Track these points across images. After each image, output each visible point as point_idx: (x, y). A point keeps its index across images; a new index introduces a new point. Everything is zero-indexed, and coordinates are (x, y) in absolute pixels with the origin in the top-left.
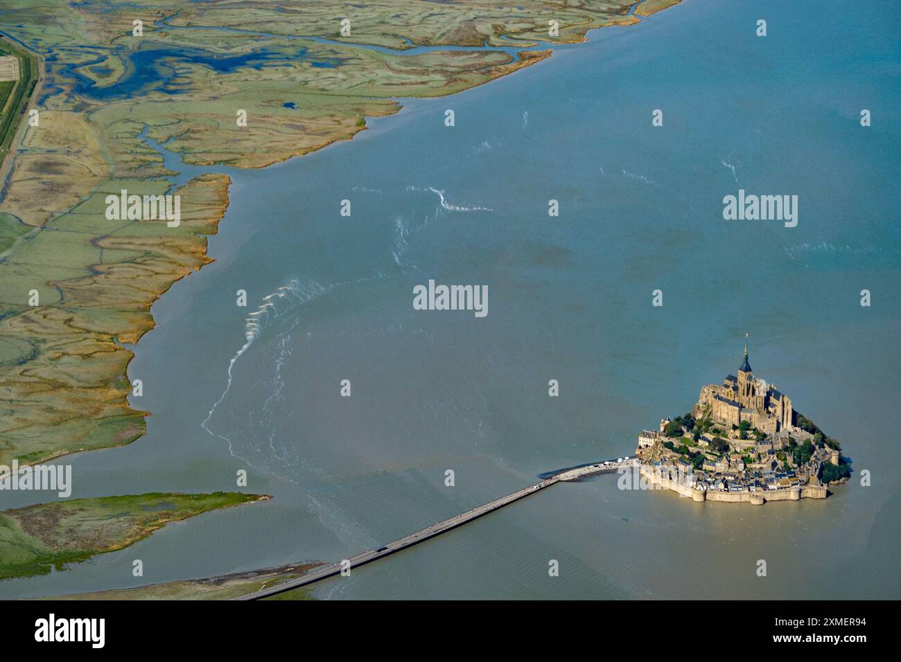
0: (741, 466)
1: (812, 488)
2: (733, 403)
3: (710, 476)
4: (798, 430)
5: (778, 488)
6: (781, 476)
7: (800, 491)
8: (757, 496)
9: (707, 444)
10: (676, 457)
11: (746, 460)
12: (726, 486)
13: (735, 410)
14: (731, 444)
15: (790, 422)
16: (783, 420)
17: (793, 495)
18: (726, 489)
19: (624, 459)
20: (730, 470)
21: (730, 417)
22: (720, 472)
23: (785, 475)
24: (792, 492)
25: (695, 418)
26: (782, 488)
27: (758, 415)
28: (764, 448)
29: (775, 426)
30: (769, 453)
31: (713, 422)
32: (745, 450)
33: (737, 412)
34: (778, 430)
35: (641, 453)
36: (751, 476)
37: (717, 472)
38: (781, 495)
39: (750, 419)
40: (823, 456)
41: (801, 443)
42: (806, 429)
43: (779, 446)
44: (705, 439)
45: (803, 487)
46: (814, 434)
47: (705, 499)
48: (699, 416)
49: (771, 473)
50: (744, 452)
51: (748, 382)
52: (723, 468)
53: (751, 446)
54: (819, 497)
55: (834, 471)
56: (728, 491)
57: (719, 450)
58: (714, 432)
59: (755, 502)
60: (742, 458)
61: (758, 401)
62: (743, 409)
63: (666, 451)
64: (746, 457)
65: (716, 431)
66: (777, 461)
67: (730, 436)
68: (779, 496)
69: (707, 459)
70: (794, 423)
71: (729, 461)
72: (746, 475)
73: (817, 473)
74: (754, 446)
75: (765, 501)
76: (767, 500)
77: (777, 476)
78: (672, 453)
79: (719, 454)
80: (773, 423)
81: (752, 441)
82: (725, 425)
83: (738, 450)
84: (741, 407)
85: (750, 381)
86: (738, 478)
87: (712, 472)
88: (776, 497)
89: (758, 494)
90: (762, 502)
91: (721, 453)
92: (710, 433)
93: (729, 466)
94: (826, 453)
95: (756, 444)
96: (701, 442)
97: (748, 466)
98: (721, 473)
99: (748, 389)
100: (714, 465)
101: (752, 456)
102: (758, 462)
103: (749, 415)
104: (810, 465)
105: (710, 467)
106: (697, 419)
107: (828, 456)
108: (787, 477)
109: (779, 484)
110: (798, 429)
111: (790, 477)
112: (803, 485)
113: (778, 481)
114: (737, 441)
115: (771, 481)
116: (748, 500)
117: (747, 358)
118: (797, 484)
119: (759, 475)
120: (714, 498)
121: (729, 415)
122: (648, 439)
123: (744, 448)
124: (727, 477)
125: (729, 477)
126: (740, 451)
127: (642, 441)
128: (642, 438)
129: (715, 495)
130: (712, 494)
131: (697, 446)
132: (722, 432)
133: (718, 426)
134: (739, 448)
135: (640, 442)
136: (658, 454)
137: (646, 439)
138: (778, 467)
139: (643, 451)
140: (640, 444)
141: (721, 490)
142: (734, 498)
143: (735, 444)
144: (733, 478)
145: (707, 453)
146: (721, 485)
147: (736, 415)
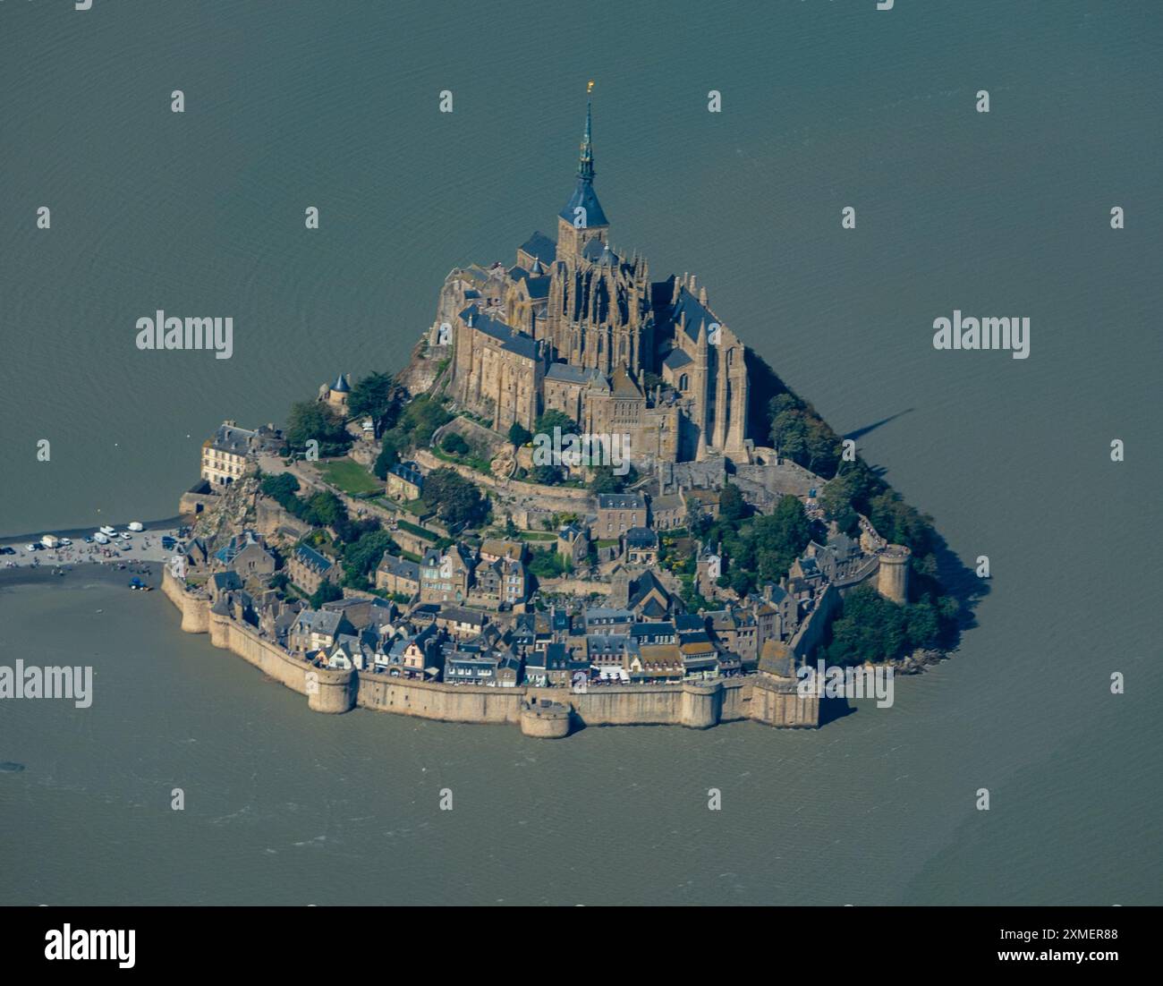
0: (514, 586)
1: (766, 685)
2: (520, 343)
3: (395, 613)
4: (766, 459)
5: (635, 680)
6: (654, 632)
7: (719, 695)
8: (547, 704)
9: (413, 492)
10: (294, 533)
11: (535, 564)
12: (435, 657)
13: (521, 371)
14: (498, 497)
15: (737, 430)
16: (710, 417)
17: (689, 710)
18: (434, 671)
19: (121, 528)
20: (473, 600)
21: (506, 395)
22: (435, 601)
23: (667, 631)
24: (686, 698)
25: (405, 391)
26: (648, 680)
27: (606, 395)
28: (613, 522)
29: (672, 437)
30: (630, 543)
31: (451, 408)
32: (546, 523)
33: (529, 378)
34: (685, 453)
35: (200, 508)
36: (541, 627)
37: (424, 600)
38: (648, 706)
39: (580, 407)
40: (839, 563)
41: (769, 510)
42: (802, 459)
43: (675, 515)
44: (409, 473)
45: (728, 682)
46: (828, 477)
47: (353, 705)
48: (422, 383)
49: (620, 620)
50: (541, 530)
51: (586, 265)
52: (448, 587)
53: (569, 509)
54: (789, 720)
55: (879, 623)
56: (440, 678)
57: (450, 518)
58: (450, 451)
59: (535, 726)
60: (527, 556)
61: (617, 339)
62: (555, 367)
63: (265, 511)
64: (542, 553)
65: (457, 445)
66: (657, 571)
67: (500, 466)
68: (634, 707)
69: (395, 549)
70: (758, 431)
71: (473, 566)
72: (526, 621)
73: (803, 628)
74: (580, 509)
75: (575, 724)
76: (587, 718)
77: (639, 631)
78: (285, 520)
79: (443, 534)
80: (663, 429)
81: (577, 493)
82: (489, 425)
83: (521, 522)
84: (548, 359)
85: (594, 261)
86: (493, 630)
87: (402, 599)
88: (623, 711)
89: (553, 695)
90: (561, 728)
91: (453, 531)
92: (434, 452)
93: (472, 582)
94: (856, 553)
95: (591, 503)
96: (395, 484)
97: (545, 585)
98: (437, 608)
99: (582, 295)
100: (415, 576)
101: (565, 548)
102: (584, 573)
103: (574, 392)
104: (777, 597)
105: (402, 581)
106: (413, 391)
107: (862, 566)
108: (674, 639)
109: (636, 662)
110: (766, 453)
111: (684, 640)
112: (732, 671)
113: (635, 651)
114: (523, 489)
115: (614, 651)
116: (512, 719)
117: (589, 172)
118: (710, 668)
119: (571, 624)
120: (384, 703)
121: (505, 386)
122: (235, 457)
123: (543, 517)
124: (455, 623)
125: (463, 624)
126: (529, 525)
127: (212, 463)
128: (212, 452)
129: (389, 692)
130: (381, 687)
131: (381, 500)
132: (476, 449)
133: (465, 426)
134: (524, 517)
135: (205, 469)
136: (238, 519)
137: (227, 455)
138: (653, 599)
139: (207, 502)
140: (207, 474)
141: (412, 674)
142: (459, 706)
143: (514, 499)
144: (477, 628)
145: (403, 525)
146: (413, 653)
147: (527, 390)
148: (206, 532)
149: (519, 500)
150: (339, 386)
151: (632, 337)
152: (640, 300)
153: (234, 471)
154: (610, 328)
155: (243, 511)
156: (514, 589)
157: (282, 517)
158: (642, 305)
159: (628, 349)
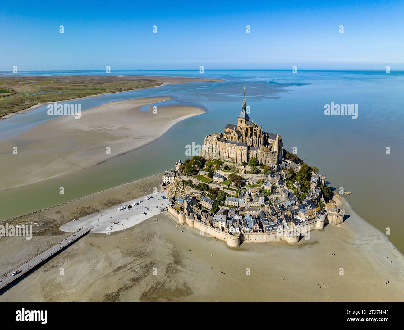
2: (241, 144)
3: (236, 212)
4: (288, 162)
6: (304, 206)
9: (221, 180)
10: (197, 193)
13: (243, 150)
14: (245, 178)
17: (319, 225)
18: (261, 229)
20: (252, 204)
21: (238, 156)
22: (242, 206)
23: (306, 206)
24: (318, 222)
25: (204, 159)
26: (309, 220)
27: (264, 152)
28: (273, 180)
29: (276, 160)
31: (222, 161)
32: (258, 183)
33: (245, 151)
36: (277, 210)
37: (240, 207)
39: (257, 156)
49: (292, 204)
50: (258, 185)
51: (248, 126)
52: (245, 203)
53: (261, 178)
57: (236, 185)
58: (227, 170)
60: (260, 192)
62: (250, 148)
63: (187, 189)
65: (228, 168)
66: (288, 190)
67: (242, 171)
69: (228, 195)
71: (250, 196)
74: (264, 178)
79: (236, 189)
81: (262, 175)
82: (234, 163)
87: (235, 207)
91: (239, 188)
93: (251, 200)
95: (266, 176)
96: (216, 178)
100: (236, 201)
101: (268, 188)
102: (273, 193)
103: (255, 153)
105: (233, 202)
108: (309, 208)
109: (307, 216)
111: (312, 207)
113: (304, 213)
114: (250, 176)
115: (296, 213)
120: (248, 240)
121: (238, 154)
122: (169, 177)
123: (256, 181)
124: (251, 212)
125: (254, 212)
126: (253, 184)
127: (165, 179)
128: (164, 177)
129: (250, 237)
130: (248, 236)
131: (213, 183)
132: (232, 168)
133: (226, 164)
134: (252, 182)
135: (163, 180)
136: (180, 191)
137: (168, 177)
138: (295, 197)
139: (166, 187)
140: (164, 181)
141: (256, 231)
142: (270, 238)
143: (248, 178)
144: (258, 212)
145: (224, 188)
146: (256, 226)
147: (244, 154)
148: (172, 195)
149: (250, 178)
150: (179, 162)
151: (256, 140)
152: (259, 133)
153: (170, 180)
154: (253, 139)
155: (181, 189)
156: (262, 201)
157: (192, 190)
158: (260, 134)
159: (255, 143)
